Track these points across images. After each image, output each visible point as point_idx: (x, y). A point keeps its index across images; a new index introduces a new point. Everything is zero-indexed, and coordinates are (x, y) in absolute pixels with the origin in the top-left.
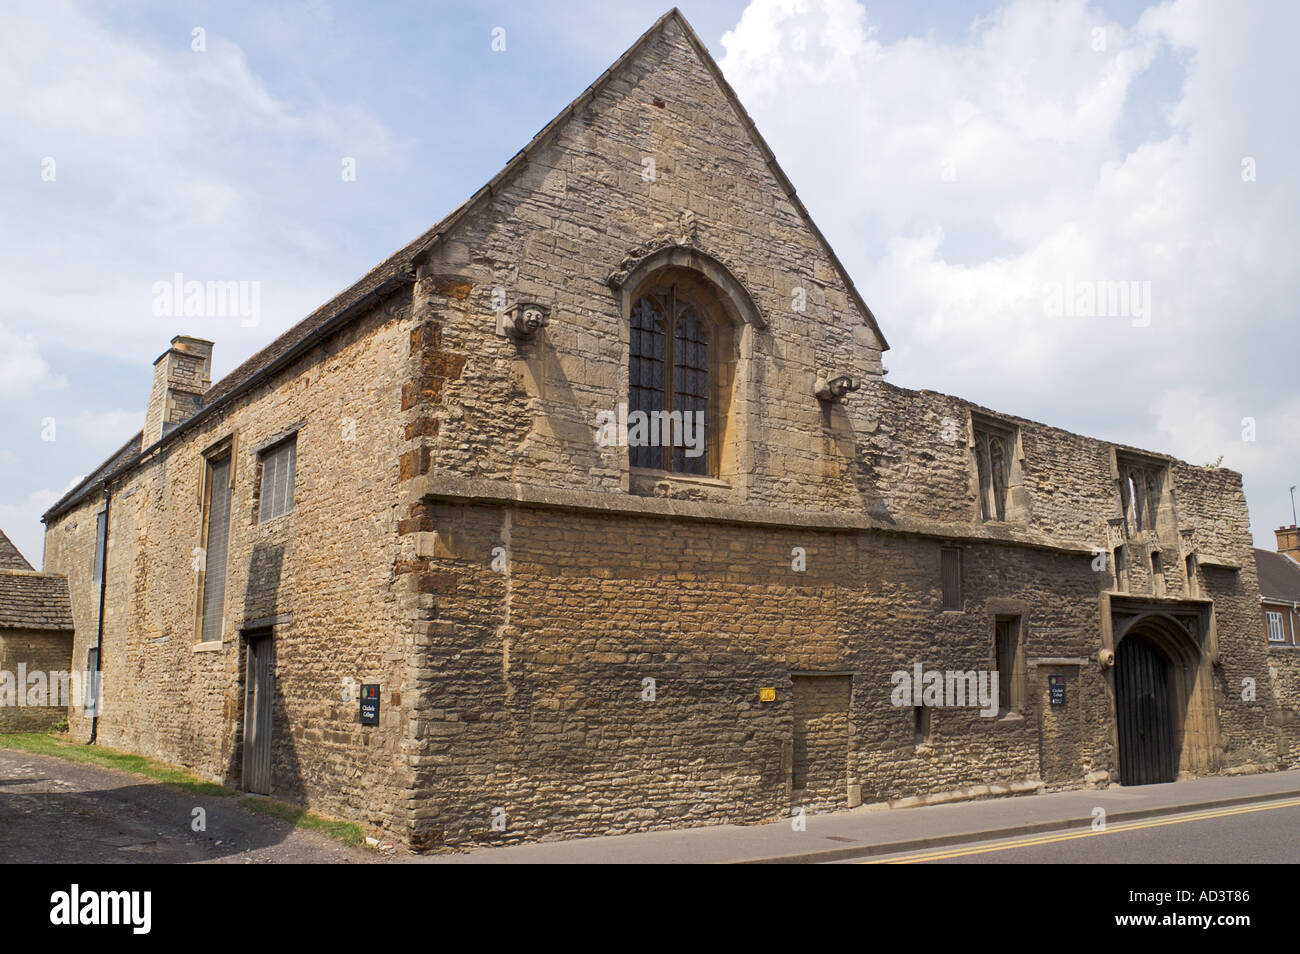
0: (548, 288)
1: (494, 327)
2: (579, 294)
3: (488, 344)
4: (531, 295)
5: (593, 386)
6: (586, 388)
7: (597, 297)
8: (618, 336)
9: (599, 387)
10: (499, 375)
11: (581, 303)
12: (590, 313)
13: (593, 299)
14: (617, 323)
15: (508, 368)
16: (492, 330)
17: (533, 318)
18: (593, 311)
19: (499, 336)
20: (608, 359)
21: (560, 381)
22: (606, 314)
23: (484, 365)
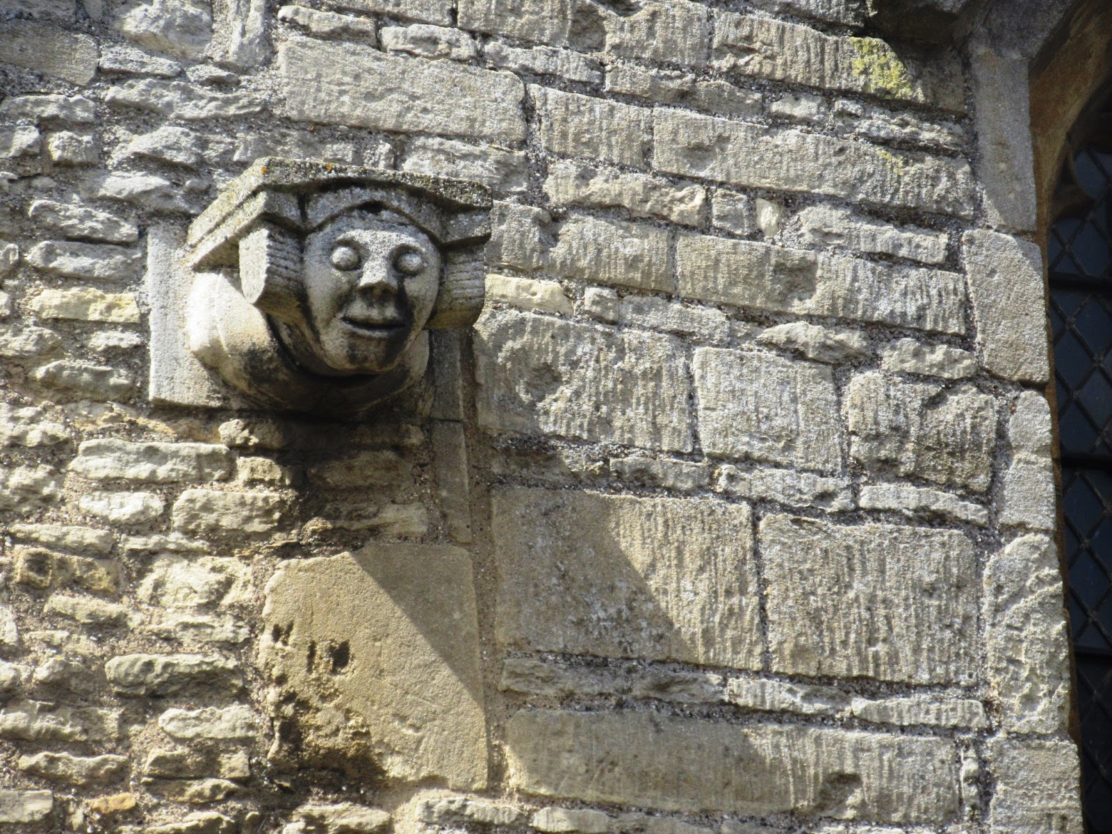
0: (478, 79)
1: (135, 357)
2: (684, 98)
3: (102, 466)
4: (362, 133)
5: (820, 682)
6: (780, 695)
7: (805, 108)
8: (965, 341)
9: (865, 686)
10: (186, 660)
11: (698, 152)
12: (767, 215)
13: (781, 122)
14: (952, 262)
15: (242, 612)
16: (120, 378)
17: (374, 273)
18: (789, 202)
19: (168, 411)
20: (909, 497)
21: (596, 664)
22: (877, 213)
23: (86, 605)
